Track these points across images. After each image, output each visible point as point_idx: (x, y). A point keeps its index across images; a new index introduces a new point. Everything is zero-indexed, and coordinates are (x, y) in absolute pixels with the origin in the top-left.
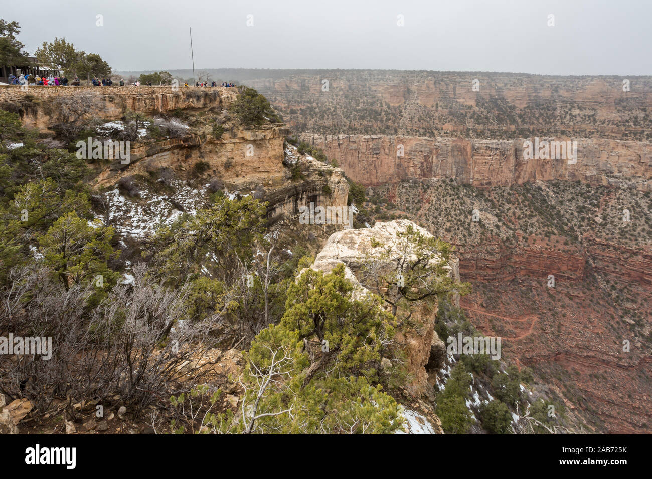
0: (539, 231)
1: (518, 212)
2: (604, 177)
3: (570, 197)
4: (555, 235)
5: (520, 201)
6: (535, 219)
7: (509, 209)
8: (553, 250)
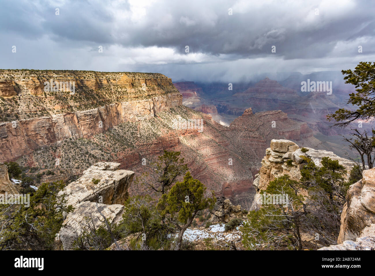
0: (120, 149)
1: (109, 144)
2: (136, 118)
3: (127, 130)
4: (126, 148)
5: (109, 138)
6: (117, 145)
7: (105, 144)
8: (127, 155)
